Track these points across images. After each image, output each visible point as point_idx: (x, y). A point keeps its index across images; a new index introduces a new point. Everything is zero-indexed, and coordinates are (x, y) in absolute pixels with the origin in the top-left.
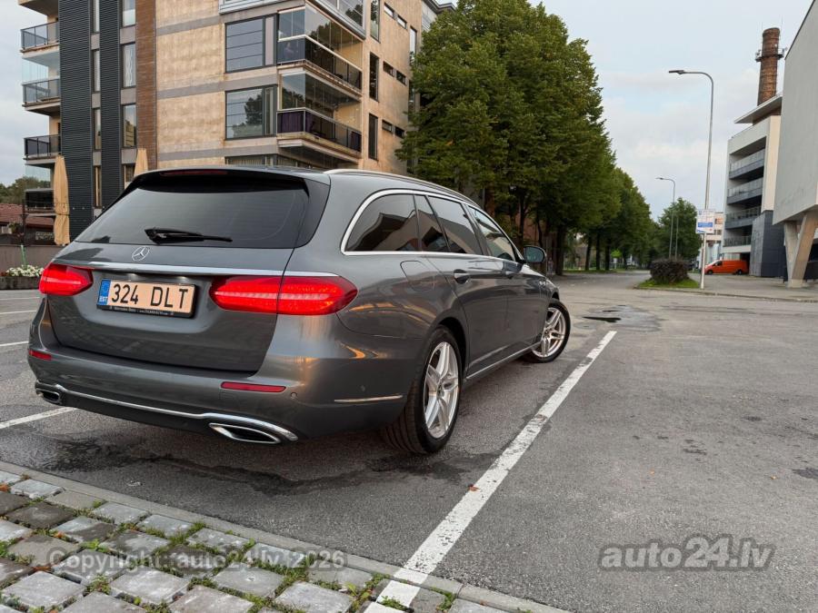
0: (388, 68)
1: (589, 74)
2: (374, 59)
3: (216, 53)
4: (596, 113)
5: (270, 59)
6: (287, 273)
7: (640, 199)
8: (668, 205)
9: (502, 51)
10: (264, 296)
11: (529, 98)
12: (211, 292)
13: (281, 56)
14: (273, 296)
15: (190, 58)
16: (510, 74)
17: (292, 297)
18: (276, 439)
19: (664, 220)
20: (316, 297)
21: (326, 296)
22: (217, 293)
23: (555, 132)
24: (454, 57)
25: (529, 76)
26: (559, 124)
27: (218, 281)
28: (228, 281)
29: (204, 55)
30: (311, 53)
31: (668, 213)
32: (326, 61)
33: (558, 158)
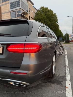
0: (31, 17)
1: (56, 17)
2: (29, 16)
3: (9, 16)
4: (57, 22)
5: (16, 16)
6: (26, 42)
7: (62, 33)
8: (65, 34)
9: (46, 15)
10: (20, 48)
11: (49, 21)
12: (7, 48)
13: (18, 16)
14: (23, 48)
15: (6, 17)
16: (47, 18)
17: (28, 48)
18: (25, 86)
19: (65, 36)
20: (34, 48)
21: (36, 48)
22: (8, 48)
23: (53, 25)
24: (40, 16)
25: (49, 18)
26: (53, 24)
27: (8, 45)
28: (11, 45)
29: (8, 16)
30: (22, 16)
31: (65, 35)
32: (23, 17)
33: (53, 28)
